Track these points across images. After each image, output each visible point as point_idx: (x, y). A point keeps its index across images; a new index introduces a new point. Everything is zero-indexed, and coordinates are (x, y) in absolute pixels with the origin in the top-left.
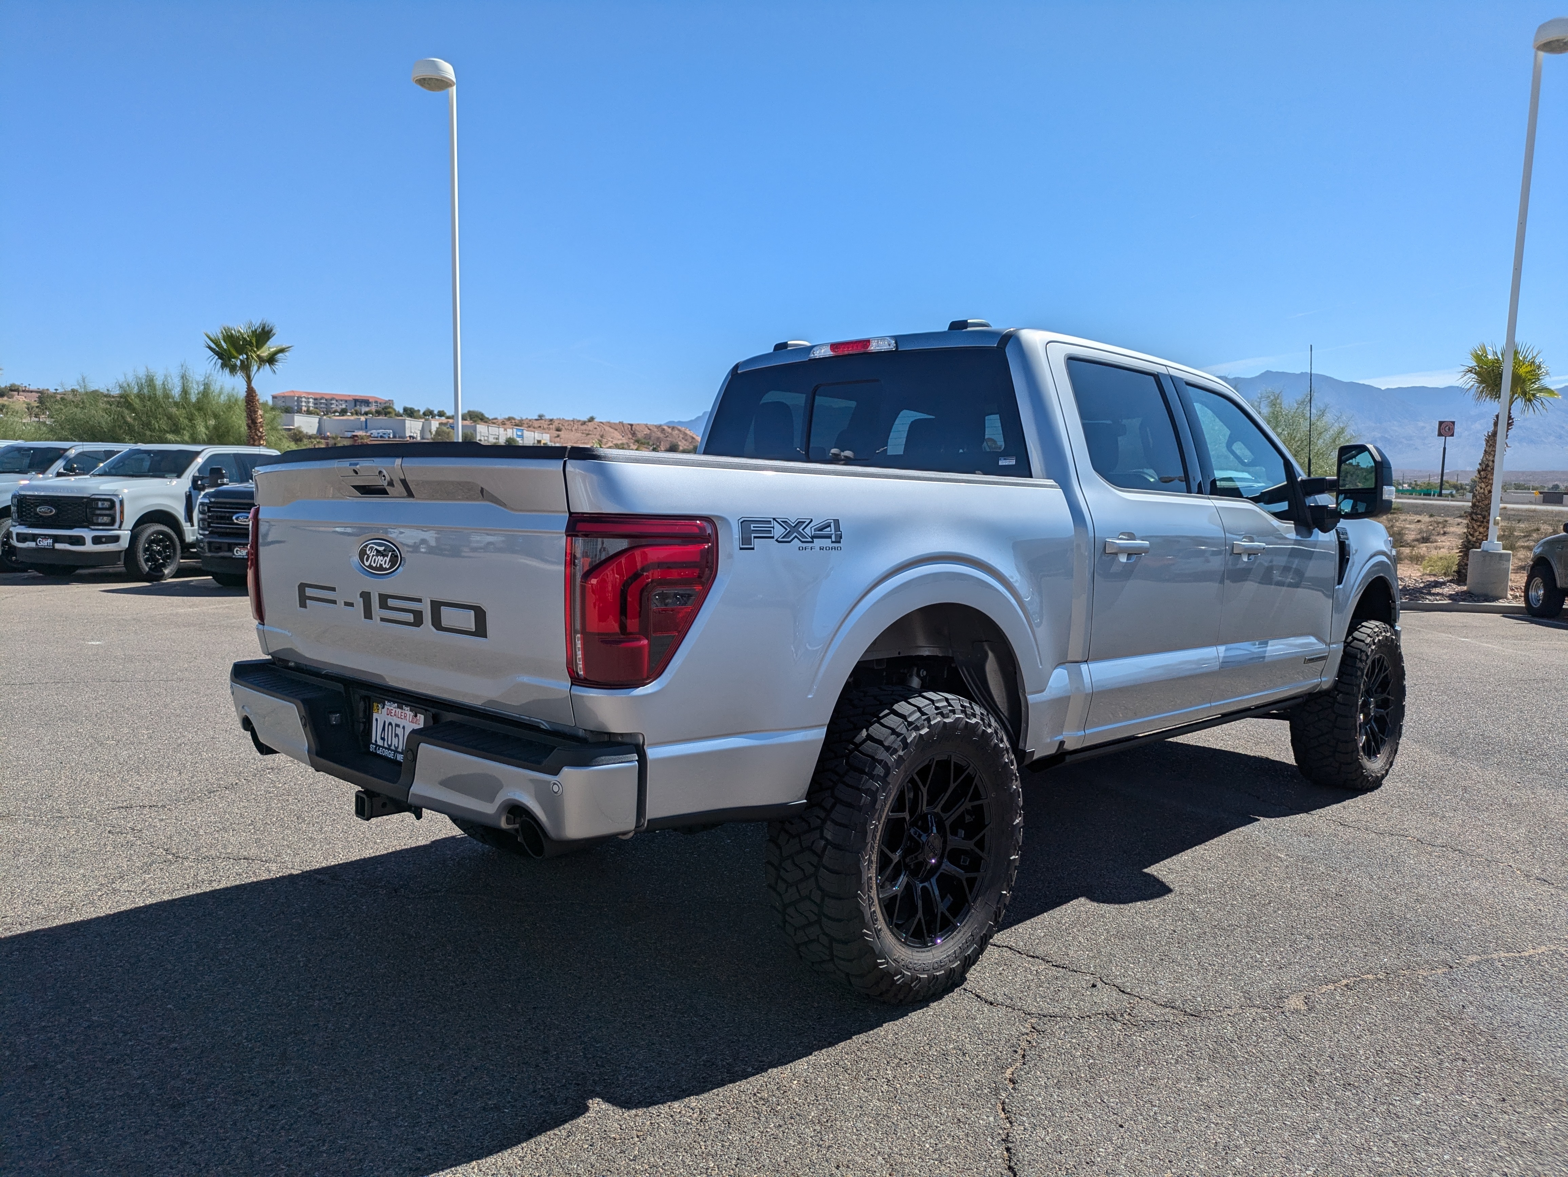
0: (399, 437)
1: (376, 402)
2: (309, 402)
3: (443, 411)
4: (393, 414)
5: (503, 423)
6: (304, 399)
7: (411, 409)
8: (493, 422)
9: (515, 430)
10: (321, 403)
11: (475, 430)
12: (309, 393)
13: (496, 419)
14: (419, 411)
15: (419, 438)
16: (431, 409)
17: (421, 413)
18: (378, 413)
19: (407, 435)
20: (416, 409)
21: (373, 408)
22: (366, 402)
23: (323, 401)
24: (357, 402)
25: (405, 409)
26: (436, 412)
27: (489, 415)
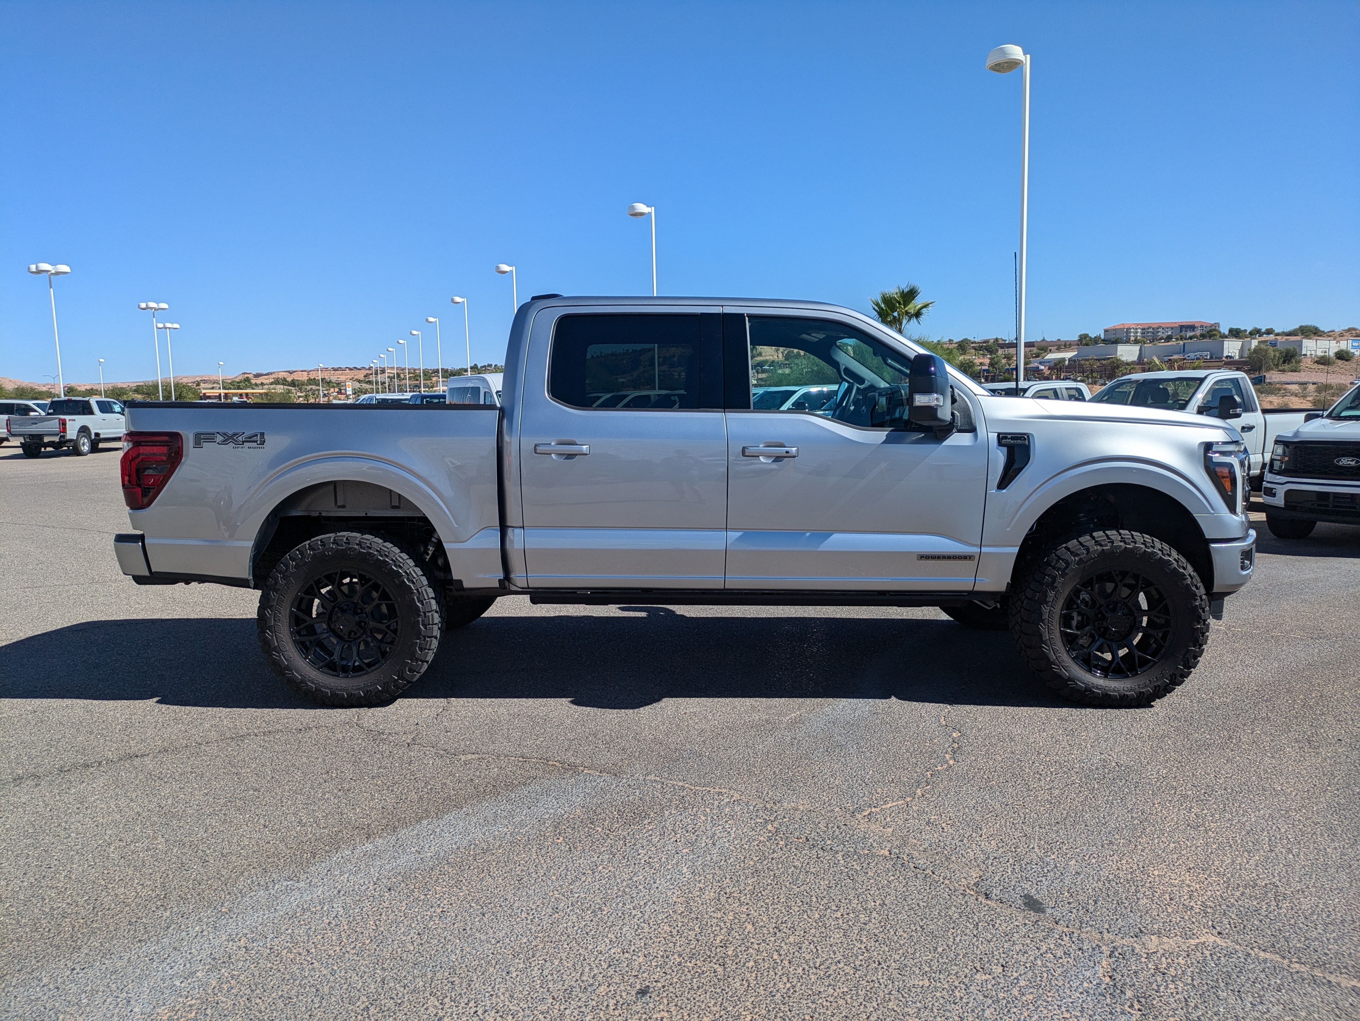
0: (1216, 358)
1: (1202, 326)
2: (1137, 332)
3: (1272, 329)
4: (1218, 337)
5: (1341, 335)
6: (1132, 330)
7: (1237, 329)
8: (1329, 335)
9: (1350, 342)
10: (1148, 332)
11: (1301, 346)
12: (1137, 324)
13: (1333, 331)
14: (1245, 331)
15: (1237, 358)
16: (1259, 327)
17: (1248, 333)
18: (1203, 336)
19: (1225, 355)
20: (1242, 329)
21: (1198, 332)
22: (1192, 327)
23: (1151, 330)
24: (1183, 328)
25: (1231, 331)
26: (1263, 330)
27: (1323, 328)
